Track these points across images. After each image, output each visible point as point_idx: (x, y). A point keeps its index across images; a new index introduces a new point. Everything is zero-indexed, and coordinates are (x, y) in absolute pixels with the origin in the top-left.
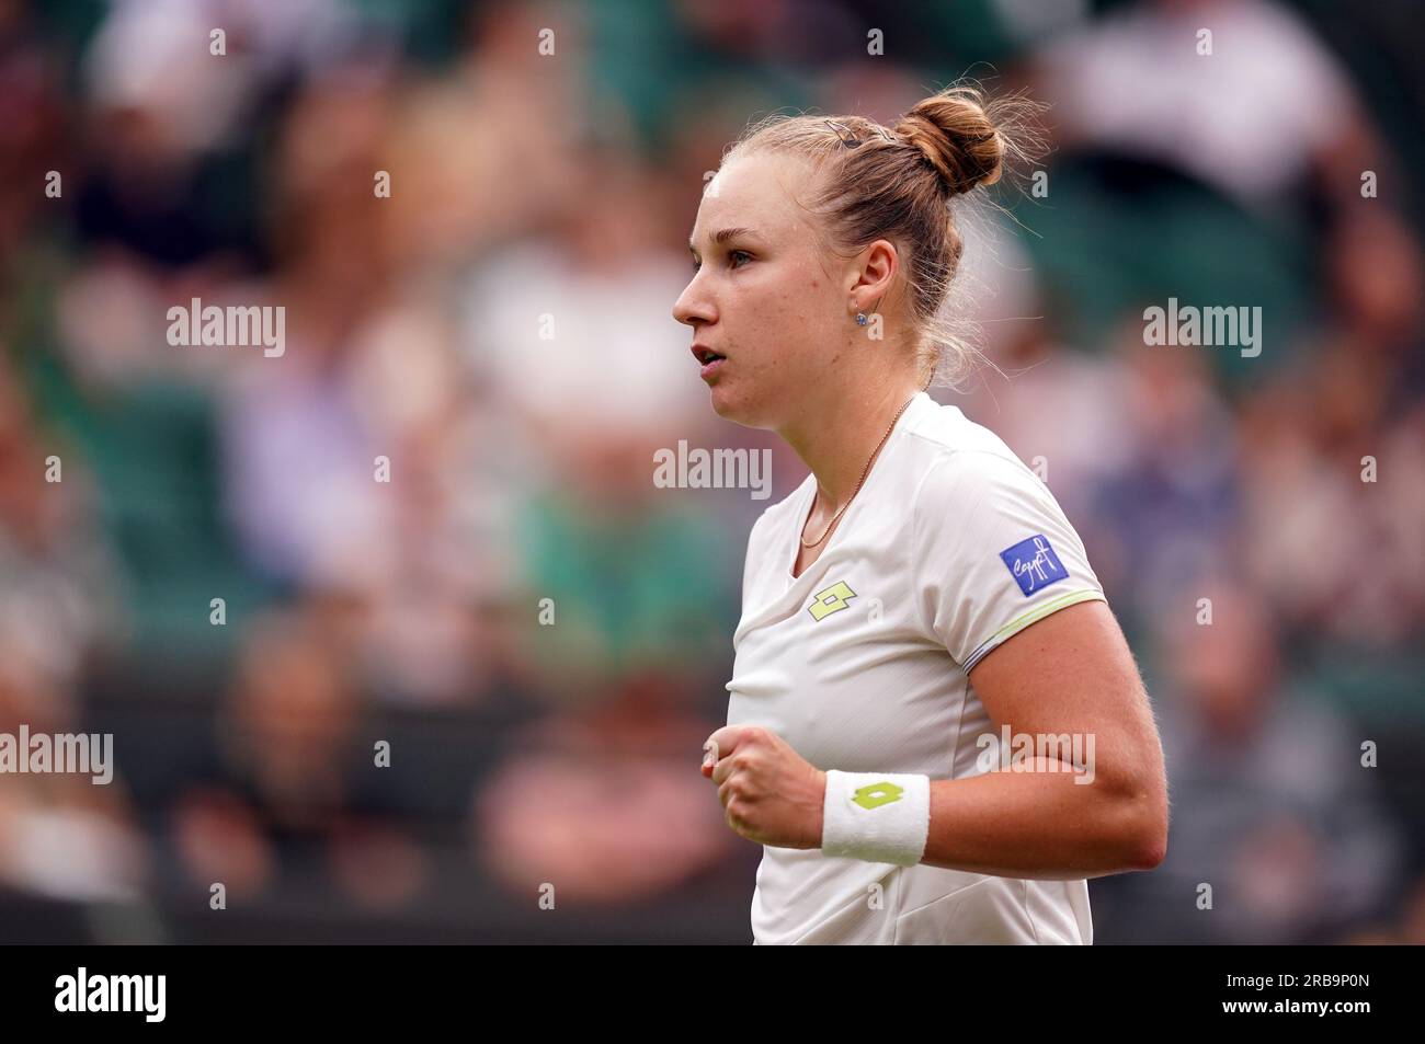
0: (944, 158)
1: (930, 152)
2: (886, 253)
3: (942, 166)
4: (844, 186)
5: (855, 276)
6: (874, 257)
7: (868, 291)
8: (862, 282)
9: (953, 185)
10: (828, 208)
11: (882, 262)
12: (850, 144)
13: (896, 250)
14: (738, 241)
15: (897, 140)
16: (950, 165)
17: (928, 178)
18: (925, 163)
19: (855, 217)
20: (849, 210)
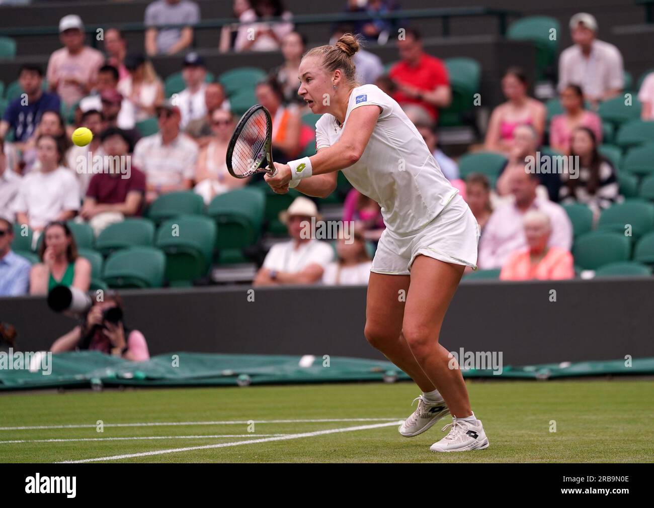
0: (347, 49)
1: (344, 49)
2: (339, 72)
3: (346, 51)
4: (327, 61)
5: (333, 79)
6: (336, 74)
7: (336, 81)
8: (335, 79)
9: (350, 54)
10: (324, 66)
11: (338, 74)
12: (326, 52)
13: (341, 71)
14: (309, 75)
15: (336, 48)
16: (348, 50)
17: (344, 55)
18: (343, 51)
19: (330, 66)
20: (330, 64)
